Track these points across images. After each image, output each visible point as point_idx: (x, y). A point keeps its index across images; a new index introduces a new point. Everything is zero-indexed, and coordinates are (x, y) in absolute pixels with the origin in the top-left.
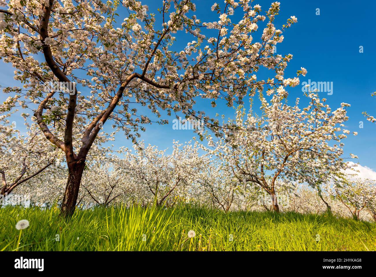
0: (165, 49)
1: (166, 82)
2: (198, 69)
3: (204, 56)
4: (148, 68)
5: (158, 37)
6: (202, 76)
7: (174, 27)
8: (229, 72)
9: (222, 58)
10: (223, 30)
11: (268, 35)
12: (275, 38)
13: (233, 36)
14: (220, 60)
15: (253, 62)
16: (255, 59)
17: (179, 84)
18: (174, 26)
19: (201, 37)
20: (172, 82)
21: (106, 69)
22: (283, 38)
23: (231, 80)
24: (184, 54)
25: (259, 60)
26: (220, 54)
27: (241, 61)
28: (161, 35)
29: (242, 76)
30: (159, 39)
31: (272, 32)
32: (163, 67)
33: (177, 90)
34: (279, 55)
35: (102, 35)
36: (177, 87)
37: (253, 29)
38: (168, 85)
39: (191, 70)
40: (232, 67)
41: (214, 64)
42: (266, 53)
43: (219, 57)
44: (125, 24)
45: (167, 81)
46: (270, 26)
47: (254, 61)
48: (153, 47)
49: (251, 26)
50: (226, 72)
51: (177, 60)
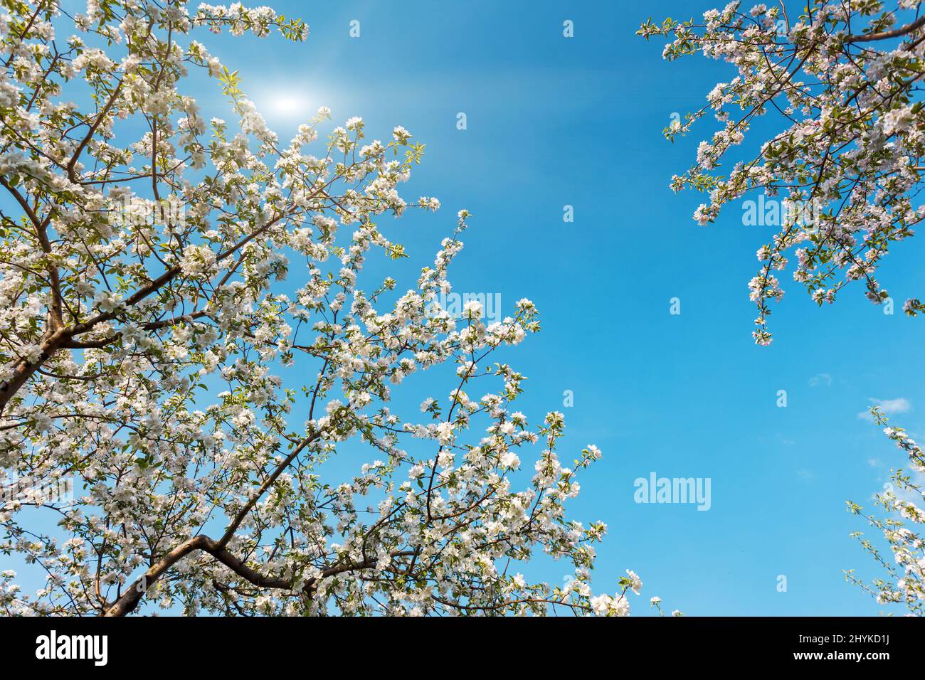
0: (301, 478)
1: (284, 570)
2: (379, 538)
3: (396, 507)
4: (242, 522)
5: (290, 447)
6: (384, 562)
7: (333, 432)
8: (456, 559)
9: (441, 521)
10: (445, 456)
11: (546, 475)
12: (561, 486)
13: (470, 467)
14: (434, 523)
15: (515, 536)
16: (521, 529)
17: (320, 577)
18: (333, 429)
19: (397, 455)
20: (302, 568)
21: (122, 515)
22: (578, 488)
23: (463, 576)
24: (349, 492)
25: (531, 531)
26: (435, 506)
27: (487, 529)
28: (298, 443)
29: (488, 574)
30: (290, 452)
31: (554, 471)
32: (287, 522)
33: (310, 598)
34: (576, 523)
35: (142, 435)
36: (314, 586)
37: (509, 464)
38: (287, 578)
39: (359, 540)
40: (464, 548)
41: (418, 534)
42: (545, 518)
43: (433, 514)
44: (217, 409)
45: (287, 566)
46: (549, 457)
47: (518, 534)
48: (271, 469)
49: (505, 459)
50: (447, 558)
51: (329, 506)
